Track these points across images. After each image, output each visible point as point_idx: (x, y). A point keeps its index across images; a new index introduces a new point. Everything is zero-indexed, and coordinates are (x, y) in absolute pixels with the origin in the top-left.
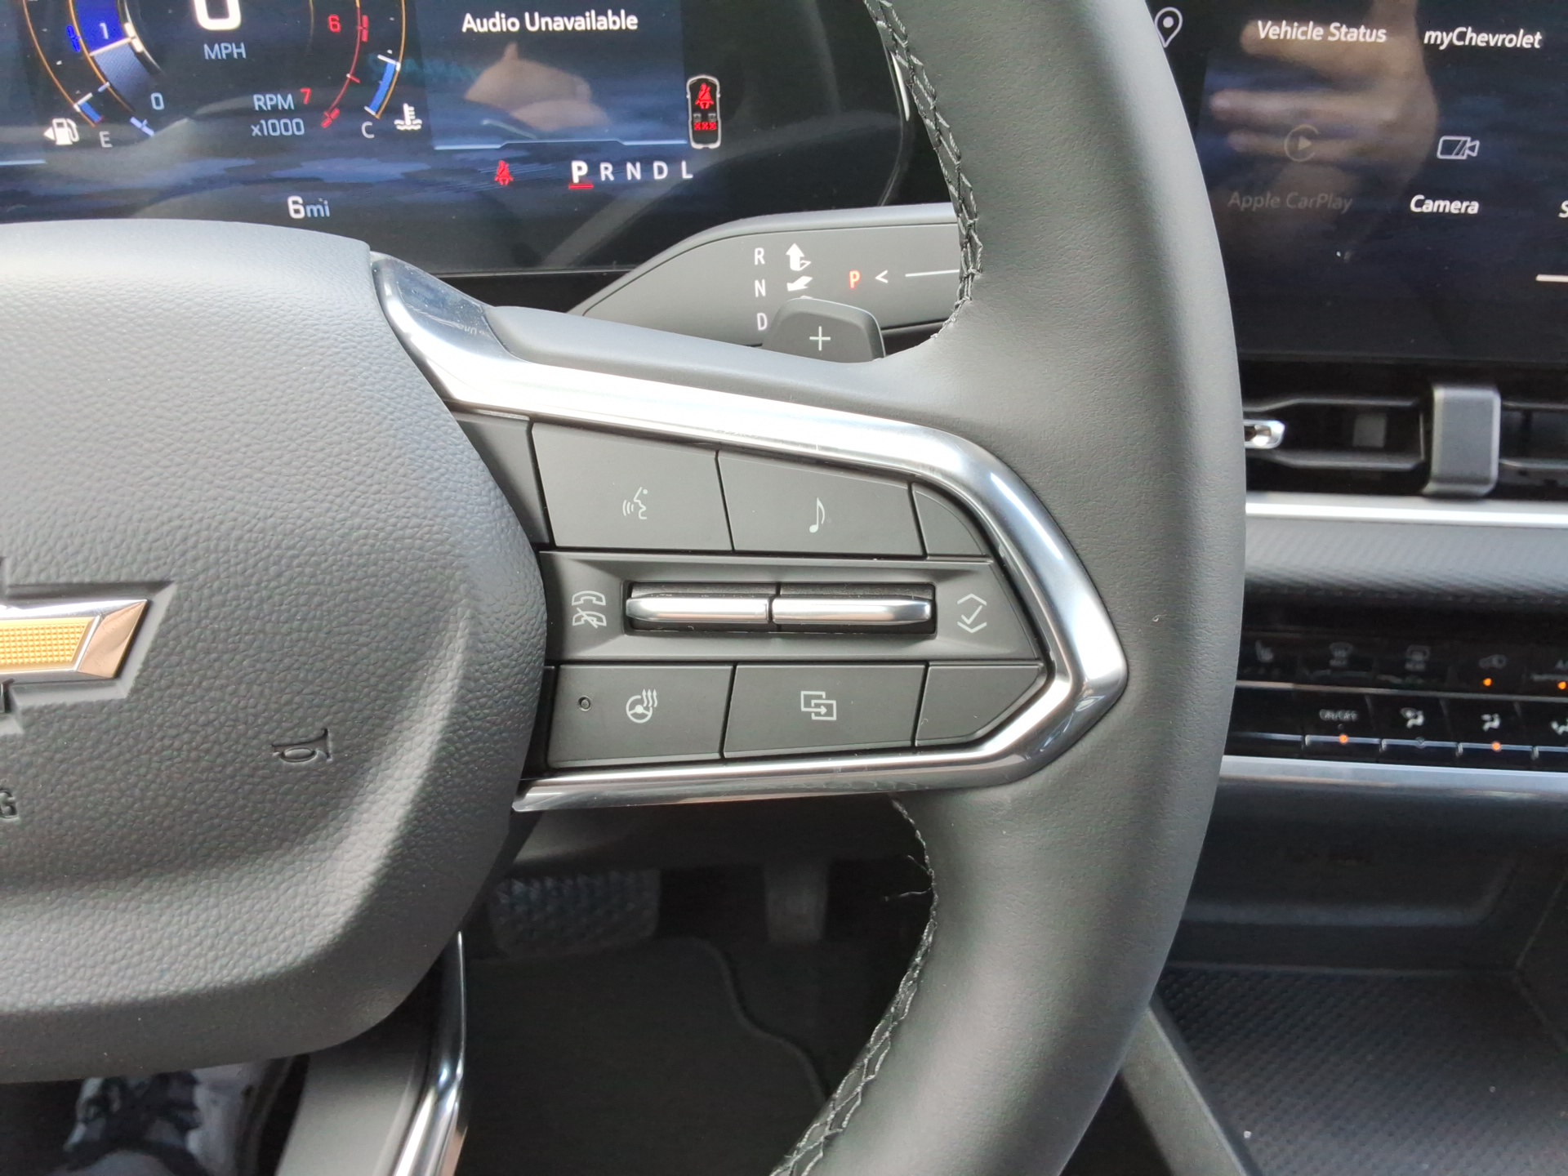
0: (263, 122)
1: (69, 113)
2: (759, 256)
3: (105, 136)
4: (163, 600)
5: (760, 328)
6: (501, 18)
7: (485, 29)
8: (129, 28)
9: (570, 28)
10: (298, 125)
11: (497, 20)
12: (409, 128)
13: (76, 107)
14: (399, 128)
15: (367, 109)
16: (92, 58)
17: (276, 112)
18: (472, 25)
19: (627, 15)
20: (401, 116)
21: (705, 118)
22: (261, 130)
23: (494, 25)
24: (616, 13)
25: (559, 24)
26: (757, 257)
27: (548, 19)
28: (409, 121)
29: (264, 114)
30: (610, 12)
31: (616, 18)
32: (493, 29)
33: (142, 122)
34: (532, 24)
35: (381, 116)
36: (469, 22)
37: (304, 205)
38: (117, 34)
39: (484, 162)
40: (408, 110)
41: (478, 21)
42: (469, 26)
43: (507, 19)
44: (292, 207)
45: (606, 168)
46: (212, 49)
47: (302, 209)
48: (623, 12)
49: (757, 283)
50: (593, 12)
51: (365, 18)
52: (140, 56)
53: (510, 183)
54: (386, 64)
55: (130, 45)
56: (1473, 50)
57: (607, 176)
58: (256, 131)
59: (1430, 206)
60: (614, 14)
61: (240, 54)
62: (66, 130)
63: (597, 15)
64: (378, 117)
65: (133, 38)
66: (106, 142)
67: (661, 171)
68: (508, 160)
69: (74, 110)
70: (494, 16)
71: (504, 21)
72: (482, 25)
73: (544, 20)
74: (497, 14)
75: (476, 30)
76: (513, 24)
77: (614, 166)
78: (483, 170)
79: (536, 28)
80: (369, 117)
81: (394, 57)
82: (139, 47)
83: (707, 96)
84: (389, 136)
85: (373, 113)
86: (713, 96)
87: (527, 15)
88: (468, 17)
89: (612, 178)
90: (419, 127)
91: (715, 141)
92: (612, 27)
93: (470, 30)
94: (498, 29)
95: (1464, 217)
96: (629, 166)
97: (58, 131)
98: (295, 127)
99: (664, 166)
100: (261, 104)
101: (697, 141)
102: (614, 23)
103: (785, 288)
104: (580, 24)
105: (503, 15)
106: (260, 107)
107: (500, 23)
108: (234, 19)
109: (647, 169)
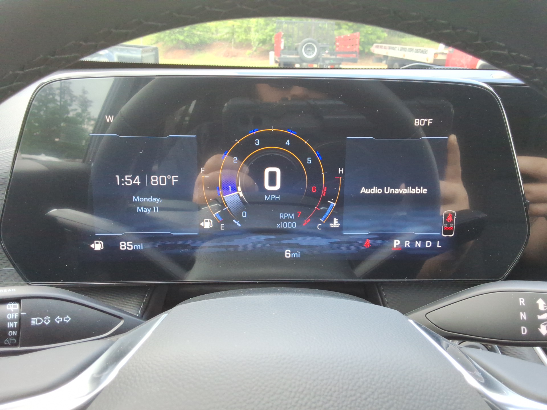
0: (282, 223)
1: (211, 217)
2: (522, 302)
3: (222, 226)
5: (523, 333)
6: (375, 189)
7: (369, 192)
8: (239, 188)
9: (401, 192)
10: (294, 224)
11: (374, 190)
12: (335, 226)
13: (214, 215)
14: (331, 226)
15: (320, 219)
16: (224, 198)
17: (287, 220)
18: (364, 191)
19: (423, 189)
20: (333, 223)
21: (449, 225)
22: (280, 226)
23: (373, 191)
24: (419, 188)
25: (397, 191)
26: (520, 302)
27: (393, 190)
28: (335, 224)
29: (283, 220)
30: (417, 187)
31: (419, 190)
32: (372, 193)
33: (237, 221)
34: (387, 191)
35: (325, 222)
36: (363, 190)
37: (291, 253)
38: (234, 190)
39: (360, 239)
40: (335, 220)
41: (367, 190)
42: (363, 191)
43: (377, 189)
44: (286, 254)
45: (407, 243)
46: (268, 197)
47: (290, 254)
48: (422, 187)
49: (521, 314)
50: (410, 187)
51: (325, 188)
52: (241, 198)
53: (369, 247)
54: (330, 204)
55: (239, 194)
57: (407, 245)
58: (278, 226)
60: (418, 188)
61: (277, 199)
62: (209, 223)
63: (412, 188)
64: (324, 222)
65: (240, 192)
66: (222, 228)
67: (429, 244)
68: (370, 239)
69: (213, 216)
70: (373, 188)
71: (376, 190)
72: (368, 191)
73: (391, 190)
74: (374, 187)
75: (365, 193)
76: (380, 191)
77: (410, 242)
78: (360, 242)
79: (388, 192)
80: (321, 222)
81: (334, 202)
82: (241, 195)
83: (451, 218)
84: (327, 228)
85: (323, 221)
86: (453, 218)
87: (385, 188)
88: (363, 188)
89: (409, 246)
90: (339, 226)
91: (452, 234)
92: (417, 192)
93: (363, 193)
94: (374, 192)
96: (417, 242)
97: (206, 223)
98: (293, 225)
99: (430, 242)
100: (282, 216)
101: (444, 234)
102: (418, 191)
103: (537, 317)
104: (405, 191)
105: (376, 188)
106: (281, 217)
107: (375, 190)
108: (278, 187)
109: (423, 243)
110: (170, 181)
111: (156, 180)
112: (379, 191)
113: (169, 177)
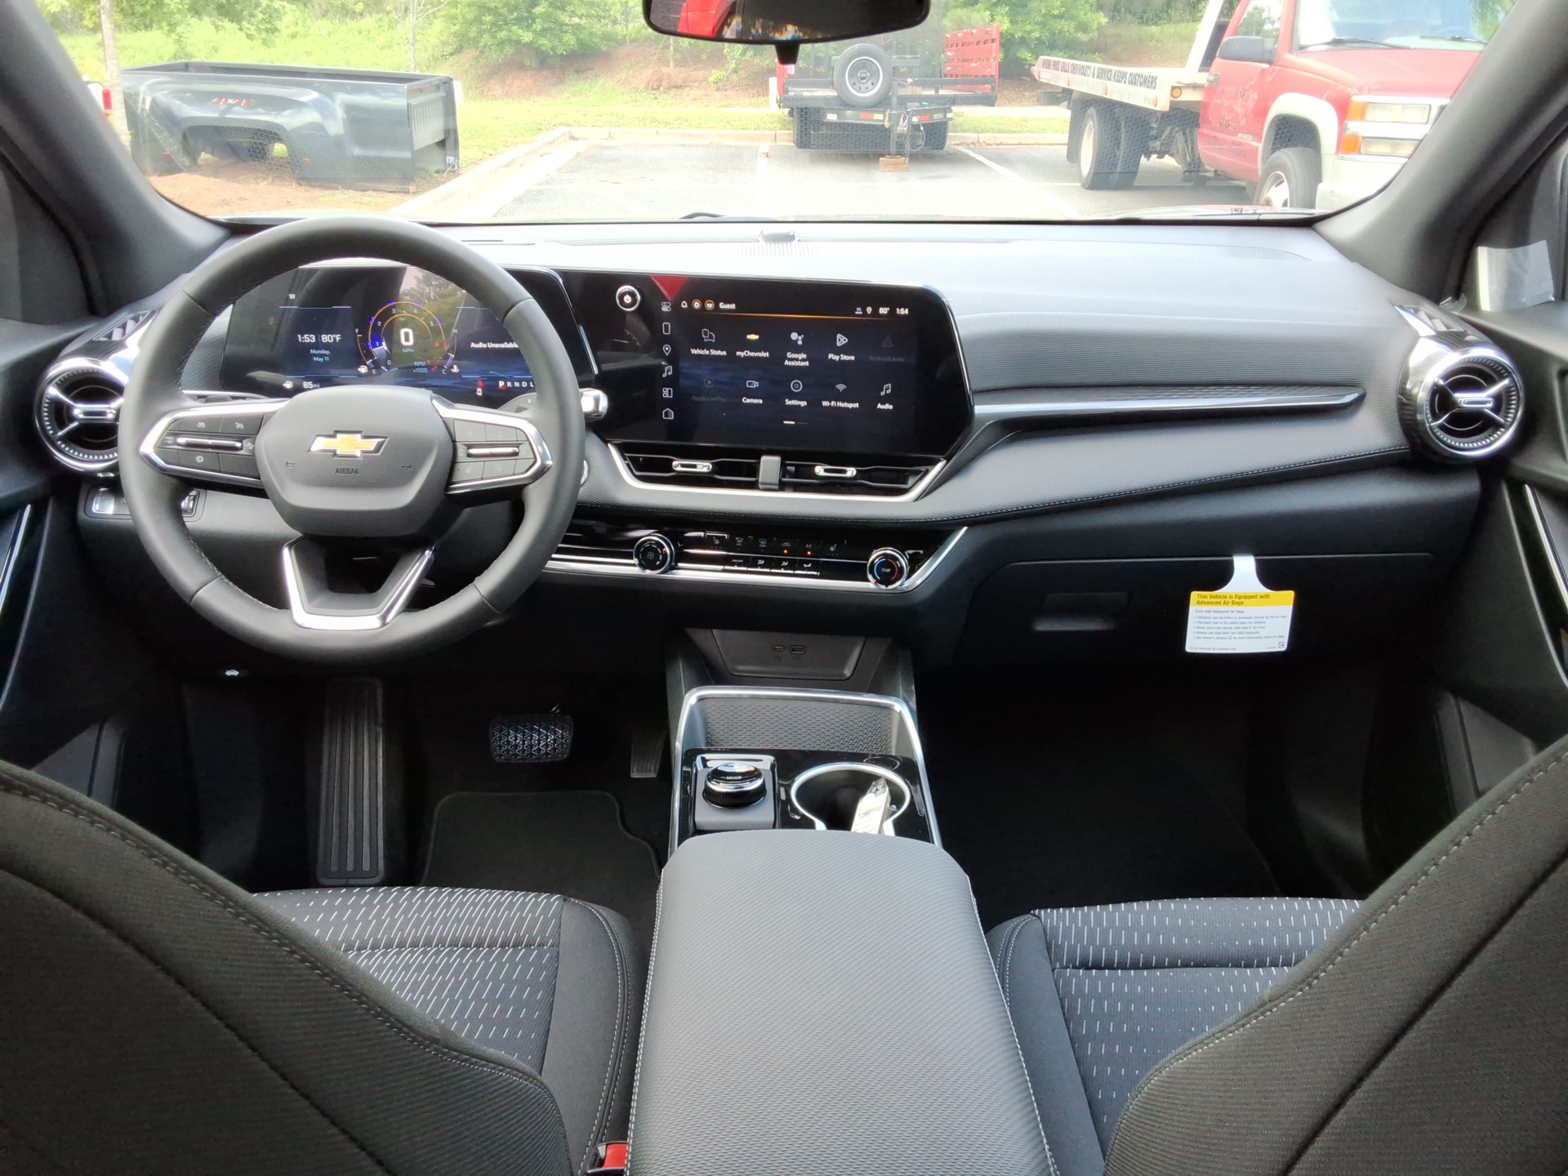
1: (365, 364)
3: (374, 371)
4: (388, 439)
8: (384, 343)
9: (499, 347)
10: (426, 370)
12: (455, 372)
13: (368, 363)
14: (453, 371)
15: (443, 366)
16: (373, 351)
17: (421, 367)
20: (453, 368)
24: (512, 343)
25: (497, 346)
28: (455, 370)
29: (417, 367)
30: (510, 343)
31: (512, 345)
32: (479, 347)
33: (384, 367)
34: (489, 346)
38: (380, 345)
40: (455, 367)
41: (476, 345)
45: (509, 383)
46: (405, 350)
48: (514, 343)
51: (445, 343)
52: (386, 351)
54: (449, 355)
55: (383, 348)
56: (750, 357)
58: (414, 371)
59: (748, 401)
61: (411, 351)
62: (364, 369)
63: (507, 344)
64: (447, 368)
65: (384, 346)
66: (374, 373)
68: (482, 381)
75: (474, 347)
79: (491, 347)
80: (445, 368)
81: (452, 353)
82: (386, 348)
84: (450, 374)
87: (488, 344)
88: (472, 344)
89: (511, 386)
90: (458, 371)
92: (511, 347)
95: (759, 404)
96: (516, 383)
97: (362, 369)
100: (416, 364)
104: (503, 346)
105: (483, 343)
107: (481, 345)
108: (411, 342)
109: (521, 384)
110: (335, 339)
111: (325, 338)
112: (485, 346)
113: (334, 336)
